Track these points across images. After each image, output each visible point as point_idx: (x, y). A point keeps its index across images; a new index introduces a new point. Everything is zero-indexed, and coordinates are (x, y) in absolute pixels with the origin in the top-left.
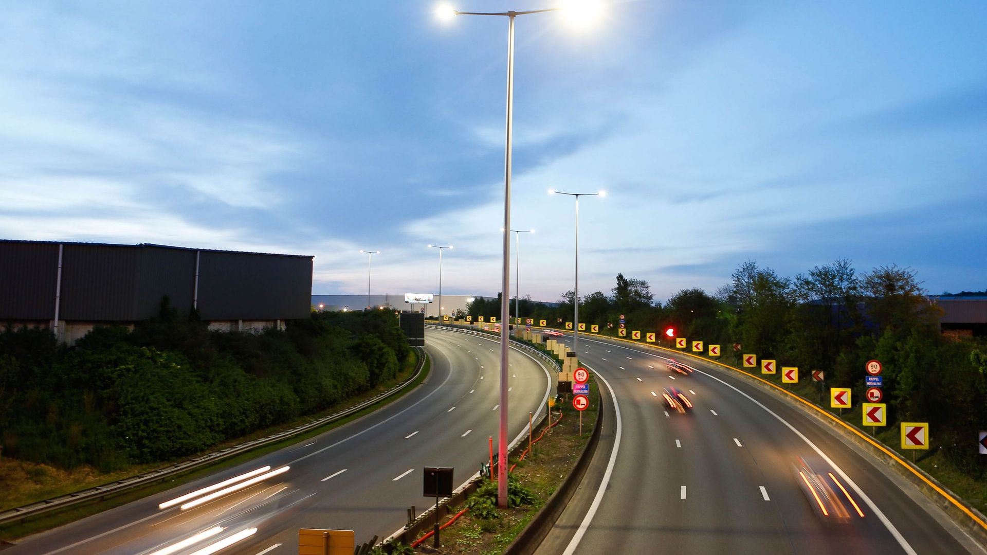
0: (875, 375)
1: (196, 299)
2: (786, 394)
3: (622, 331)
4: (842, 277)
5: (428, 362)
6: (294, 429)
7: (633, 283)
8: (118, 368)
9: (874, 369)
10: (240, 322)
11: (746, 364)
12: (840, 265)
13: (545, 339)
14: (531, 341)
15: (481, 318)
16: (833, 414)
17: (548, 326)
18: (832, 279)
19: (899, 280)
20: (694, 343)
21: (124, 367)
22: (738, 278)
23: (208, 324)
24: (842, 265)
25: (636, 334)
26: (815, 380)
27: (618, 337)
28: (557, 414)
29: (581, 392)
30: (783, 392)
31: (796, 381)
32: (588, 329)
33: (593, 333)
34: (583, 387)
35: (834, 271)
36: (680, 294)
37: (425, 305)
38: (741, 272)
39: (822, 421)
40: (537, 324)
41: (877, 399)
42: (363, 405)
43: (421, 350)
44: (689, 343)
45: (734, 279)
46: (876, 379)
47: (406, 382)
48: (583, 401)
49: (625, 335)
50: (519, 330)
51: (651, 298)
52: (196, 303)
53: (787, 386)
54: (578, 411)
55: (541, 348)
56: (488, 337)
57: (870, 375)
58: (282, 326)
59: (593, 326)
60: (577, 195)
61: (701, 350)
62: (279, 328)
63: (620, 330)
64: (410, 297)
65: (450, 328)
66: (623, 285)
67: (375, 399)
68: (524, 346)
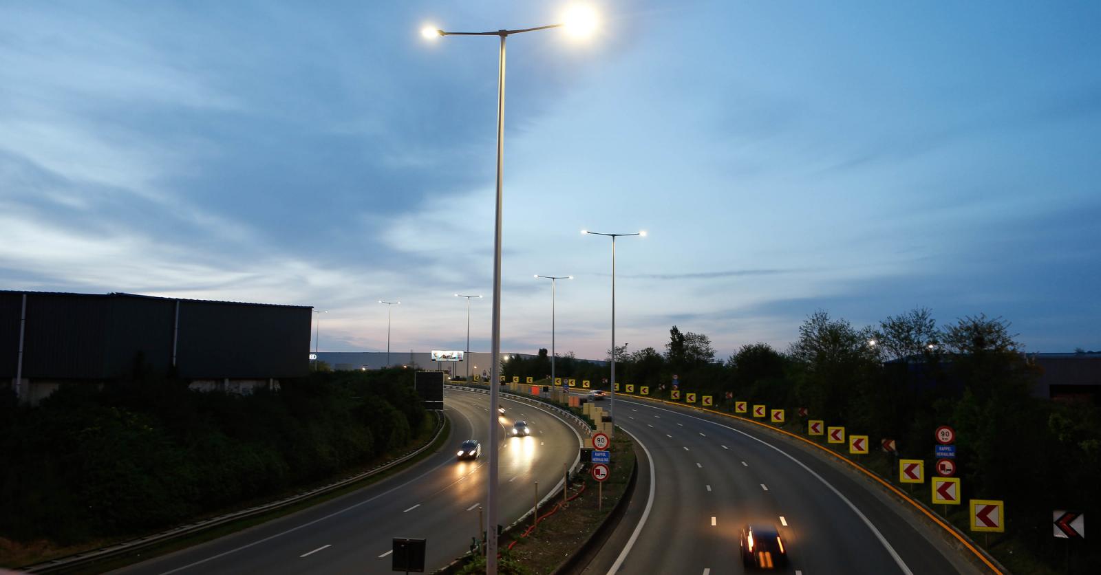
0: (948, 444)
1: (175, 354)
2: (853, 466)
3: (675, 393)
4: (920, 330)
5: (448, 428)
6: (281, 500)
7: (690, 338)
8: (83, 431)
9: (945, 437)
10: (227, 382)
11: (811, 432)
12: (918, 315)
13: (583, 401)
14: (567, 404)
15: (516, 379)
16: (902, 490)
17: (592, 388)
18: (908, 332)
19: (990, 333)
20: (756, 407)
21: (89, 429)
22: (807, 331)
23: (189, 383)
24: (920, 315)
25: (691, 397)
26: (885, 450)
27: (670, 400)
28: (579, 486)
29: (601, 460)
30: (850, 464)
31: (866, 451)
32: (637, 392)
33: (643, 396)
34: (604, 455)
35: (910, 322)
36: (742, 350)
37: (454, 363)
38: (811, 324)
39: (890, 498)
40: (579, 385)
41: (949, 472)
42: (364, 475)
43: (441, 414)
44: (750, 407)
45: (802, 332)
46: (948, 449)
47: (418, 449)
48: (603, 470)
49: (678, 398)
50: (555, 392)
51: (711, 355)
52: (174, 359)
53: (854, 458)
54: (597, 482)
55: (578, 412)
56: (521, 400)
57: (940, 444)
58: (274, 385)
59: (642, 388)
60: (614, 236)
61: (764, 415)
62: (271, 388)
63: (673, 392)
64: (438, 354)
65: (478, 390)
66: (678, 340)
67: (379, 469)
68: (560, 410)
